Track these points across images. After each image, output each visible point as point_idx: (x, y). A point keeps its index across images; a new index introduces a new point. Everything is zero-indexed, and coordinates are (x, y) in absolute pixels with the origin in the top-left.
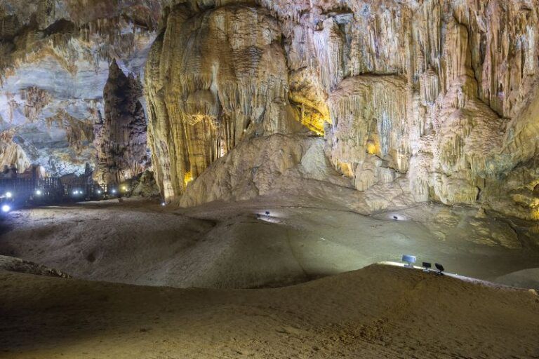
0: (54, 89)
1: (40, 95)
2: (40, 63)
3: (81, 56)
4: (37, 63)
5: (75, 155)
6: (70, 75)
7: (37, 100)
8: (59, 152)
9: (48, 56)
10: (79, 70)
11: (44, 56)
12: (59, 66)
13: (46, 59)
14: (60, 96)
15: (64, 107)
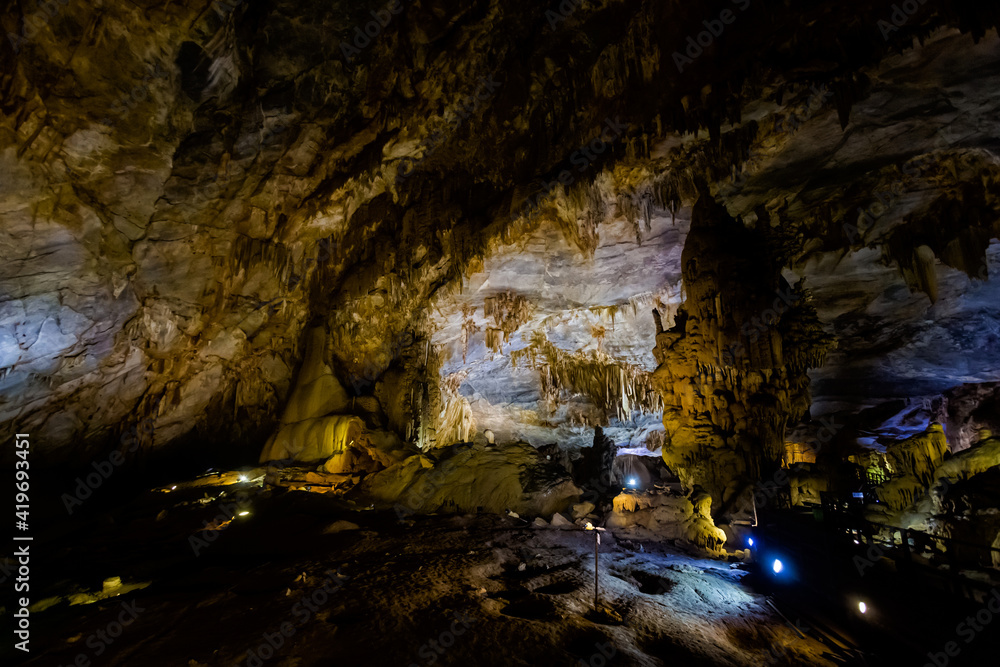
0: (540, 293)
1: (516, 306)
2: (528, 242)
3: (611, 211)
4: (523, 242)
5: (546, 414)
6: (580, 256)
7: (509, 317)
8: (521, 409)
9: (544, 224)
10: (601, 244)
11: (536, 226)
12: (562, 241)
13: (538, 234)
14: (549, 307)
15: (545, 331)
